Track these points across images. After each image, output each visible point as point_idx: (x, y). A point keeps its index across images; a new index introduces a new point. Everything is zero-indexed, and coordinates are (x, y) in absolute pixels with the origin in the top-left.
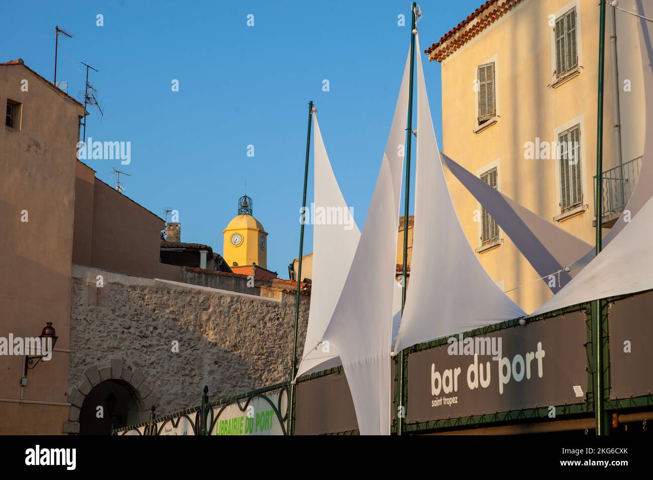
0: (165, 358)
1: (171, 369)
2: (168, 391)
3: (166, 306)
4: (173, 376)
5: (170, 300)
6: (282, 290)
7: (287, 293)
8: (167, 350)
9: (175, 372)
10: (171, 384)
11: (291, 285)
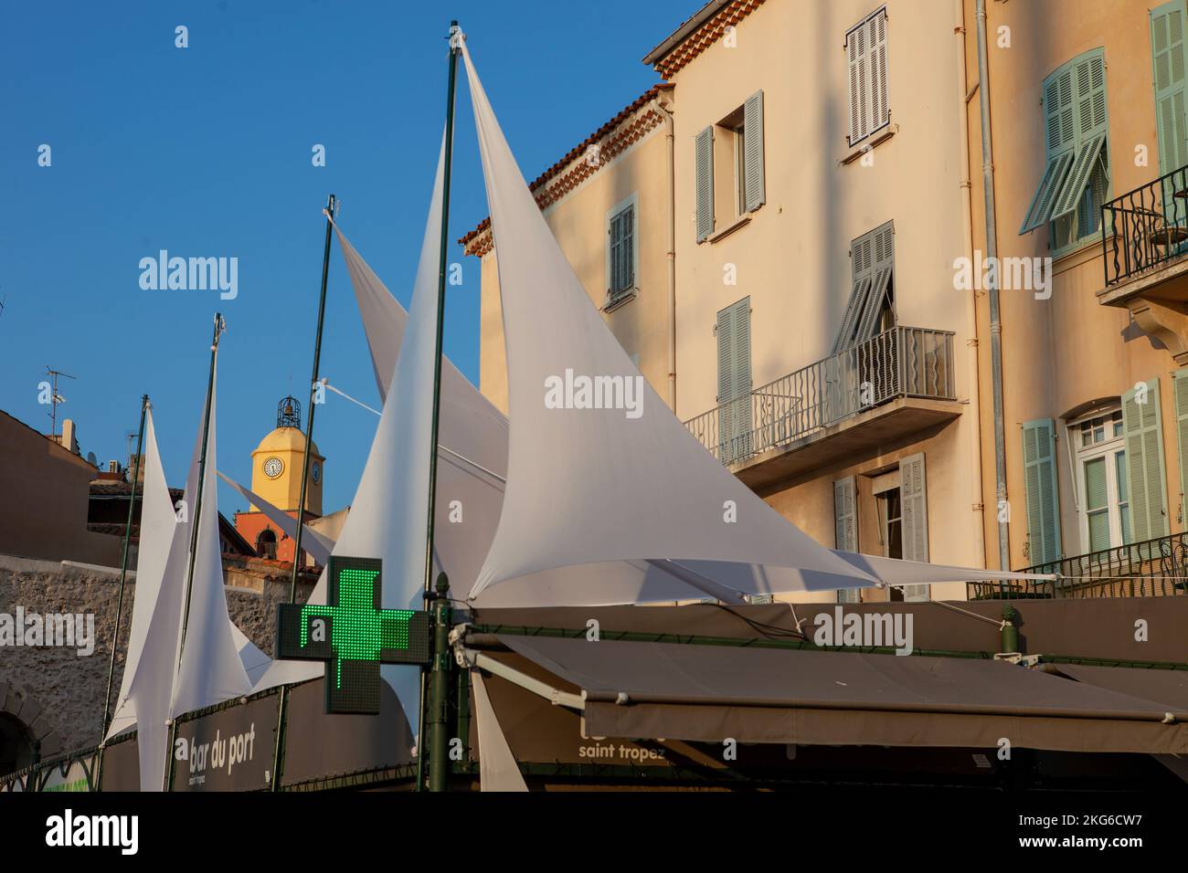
0: (75, 679)
1: (84, 695)
2: (78, 728)
3: (79, 602)
4: (87, 705)
5: (87, 593)
6: (263, 576)
7: (272, 580)
8: (79, 668)
9: (91, 699)
10: (83, 717)
11: (280, 568)
